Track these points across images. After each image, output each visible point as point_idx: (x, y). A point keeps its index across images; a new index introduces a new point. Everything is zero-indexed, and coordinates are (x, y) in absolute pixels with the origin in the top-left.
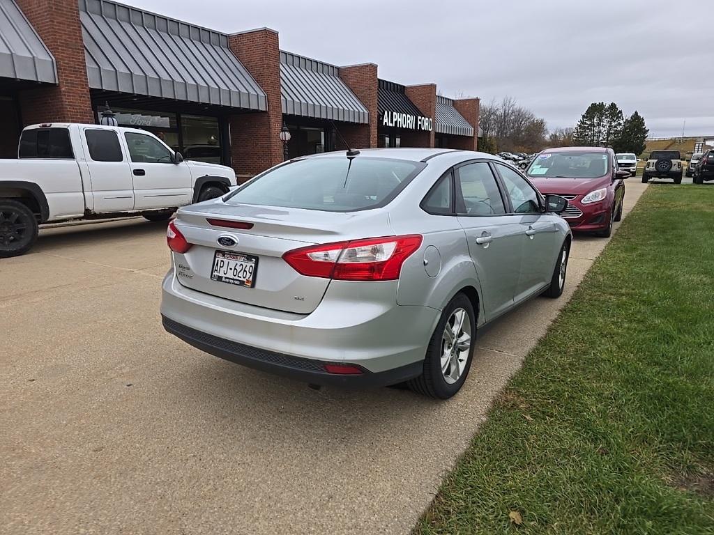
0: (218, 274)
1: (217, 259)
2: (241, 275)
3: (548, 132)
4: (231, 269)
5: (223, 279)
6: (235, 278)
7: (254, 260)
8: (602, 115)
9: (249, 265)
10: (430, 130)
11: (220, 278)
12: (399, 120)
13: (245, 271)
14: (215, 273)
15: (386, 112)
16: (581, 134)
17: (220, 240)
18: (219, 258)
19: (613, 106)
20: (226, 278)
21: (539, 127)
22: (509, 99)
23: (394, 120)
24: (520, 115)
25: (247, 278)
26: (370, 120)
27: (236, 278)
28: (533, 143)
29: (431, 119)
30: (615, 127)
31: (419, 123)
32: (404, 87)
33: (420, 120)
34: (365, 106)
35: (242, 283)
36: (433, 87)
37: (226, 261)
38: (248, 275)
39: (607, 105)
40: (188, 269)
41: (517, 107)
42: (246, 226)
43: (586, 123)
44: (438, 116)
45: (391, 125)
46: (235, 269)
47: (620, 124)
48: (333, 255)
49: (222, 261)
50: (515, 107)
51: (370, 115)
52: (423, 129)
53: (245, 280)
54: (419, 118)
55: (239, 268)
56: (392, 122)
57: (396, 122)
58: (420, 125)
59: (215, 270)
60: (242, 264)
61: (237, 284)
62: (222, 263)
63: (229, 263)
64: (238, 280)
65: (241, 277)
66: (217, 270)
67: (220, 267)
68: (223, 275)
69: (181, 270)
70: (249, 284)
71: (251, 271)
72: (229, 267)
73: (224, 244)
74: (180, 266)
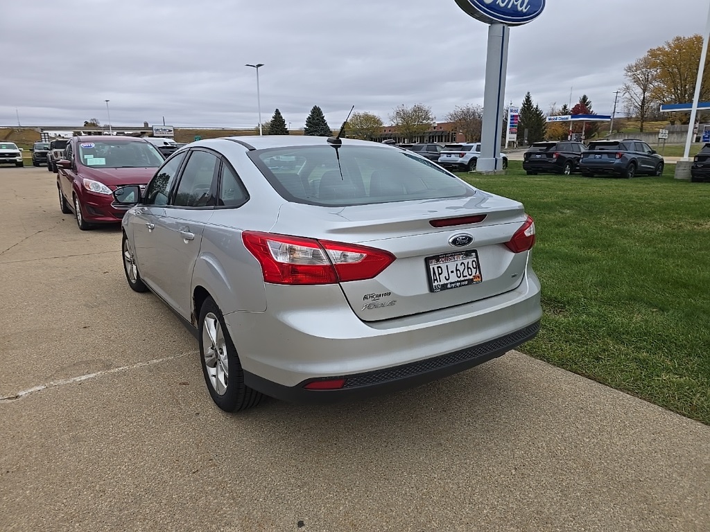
0: (439, 283)
1: (431, 267)
2: (466, 273)
4: (452, 272)
5: (448, 286)
6: (459, 279)
7: (474, 254)
9: (470, 261)
11: (444, 287)
13: (468, 268)
14: (436, 284)
17: (454, 241)
18: (433, 266)
20: (451, 283)
25: (474, 274)
27: (462, 278)
35: (470, 281)
37: (443, 266)
38: (474, 270)
42: (478, 219)
46: (457, 270)
49: (438, 267)
53: (471, 277)
55: (461, 268)
59: (434, 280)
60: (462, 263)
61: (464, 285)
62: (440, 269)
63: (447, 266)
64: (466, 280)
65: (466, 276)
66: (437, 280)
67: (439, 274)
68: (446, 282)
69: (370, 301)
70: (478, 279)
71: (475, 266)
72: (450, 271)
73: (459, 244)
74: (365, 298)
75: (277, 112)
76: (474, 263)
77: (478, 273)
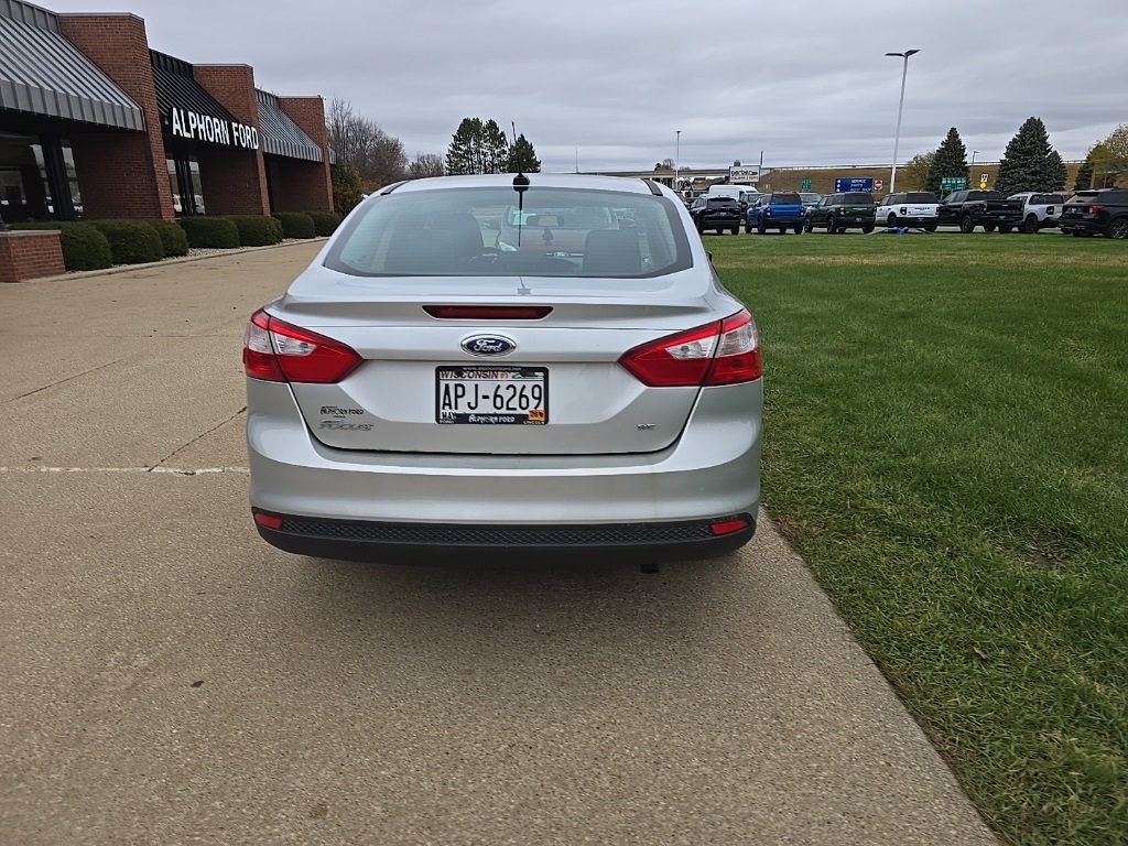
0: (454, 411)
1: (443, 383)
2: (514, 403)
3: (406, 160)
4: (486, 397)
5: (472, 418)
6: (498, 412)
7: (542, 374)
8: (479, 136)
9: (529, 384)
10: (256, 147)
11: (462, 419)
12: (201, 127)
13: (521, 396)
14: (447, 411)
15: (175, 110)
16: (456, 165)
17: (471, 346)
18: (450, 381)
19: (492, 125)
20: (476, 415)
21: (391, 151)
22: (340, 103)
23: (193, 126)
24: (361, 131)
25: (531, 408)
26: (146, 124)
27: (504, 411)
28: (388, 176)
29: (253, 129)
30: (499, 156)
31: (236, 134)
32: (190, 66)
33: (237, 130)
34: (132, 98)
35: (521, 419)
36: (245, 72)
37: (469, 385)
38: (533, 403)
39: (484, 124)
40: (360, 412)
41: (355, 115)
42: (533, 313)
43: (461, 150)
44: (263, 125)
45: (187, 135)
46: (496, 396)
47: (504, 152)
48: (707, 346)
49: (456, 386)
50: (352, 116)
51: (144, 113)
52: (244, 145)
53: (526, 412)
54: (234, 125)
55: (507, 394)
56: (188, 130)
57: (196, 130)
58: (238, 138)
59: (445, 404)
60: (512, 386)
61: (507, 423)
62: (460, 389)
63: (476, 386)
64: (510, 415)
65: (514, 409)
66: (450, 405)
67: (457, 396)
68: (469, 411)
69: (329, 417)
70: (539, 418)
71: (537, 395)
72: (479, 394)
73: (481, 352)
74: (323, 410)
75: (953, 134)
76: (537, 390)
77: (541, 408)
